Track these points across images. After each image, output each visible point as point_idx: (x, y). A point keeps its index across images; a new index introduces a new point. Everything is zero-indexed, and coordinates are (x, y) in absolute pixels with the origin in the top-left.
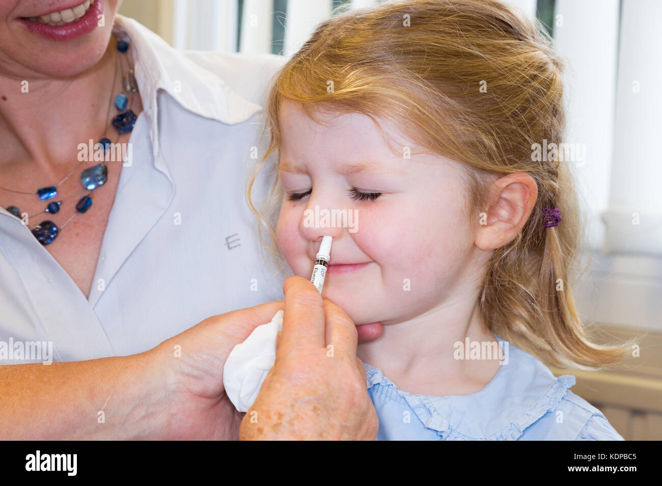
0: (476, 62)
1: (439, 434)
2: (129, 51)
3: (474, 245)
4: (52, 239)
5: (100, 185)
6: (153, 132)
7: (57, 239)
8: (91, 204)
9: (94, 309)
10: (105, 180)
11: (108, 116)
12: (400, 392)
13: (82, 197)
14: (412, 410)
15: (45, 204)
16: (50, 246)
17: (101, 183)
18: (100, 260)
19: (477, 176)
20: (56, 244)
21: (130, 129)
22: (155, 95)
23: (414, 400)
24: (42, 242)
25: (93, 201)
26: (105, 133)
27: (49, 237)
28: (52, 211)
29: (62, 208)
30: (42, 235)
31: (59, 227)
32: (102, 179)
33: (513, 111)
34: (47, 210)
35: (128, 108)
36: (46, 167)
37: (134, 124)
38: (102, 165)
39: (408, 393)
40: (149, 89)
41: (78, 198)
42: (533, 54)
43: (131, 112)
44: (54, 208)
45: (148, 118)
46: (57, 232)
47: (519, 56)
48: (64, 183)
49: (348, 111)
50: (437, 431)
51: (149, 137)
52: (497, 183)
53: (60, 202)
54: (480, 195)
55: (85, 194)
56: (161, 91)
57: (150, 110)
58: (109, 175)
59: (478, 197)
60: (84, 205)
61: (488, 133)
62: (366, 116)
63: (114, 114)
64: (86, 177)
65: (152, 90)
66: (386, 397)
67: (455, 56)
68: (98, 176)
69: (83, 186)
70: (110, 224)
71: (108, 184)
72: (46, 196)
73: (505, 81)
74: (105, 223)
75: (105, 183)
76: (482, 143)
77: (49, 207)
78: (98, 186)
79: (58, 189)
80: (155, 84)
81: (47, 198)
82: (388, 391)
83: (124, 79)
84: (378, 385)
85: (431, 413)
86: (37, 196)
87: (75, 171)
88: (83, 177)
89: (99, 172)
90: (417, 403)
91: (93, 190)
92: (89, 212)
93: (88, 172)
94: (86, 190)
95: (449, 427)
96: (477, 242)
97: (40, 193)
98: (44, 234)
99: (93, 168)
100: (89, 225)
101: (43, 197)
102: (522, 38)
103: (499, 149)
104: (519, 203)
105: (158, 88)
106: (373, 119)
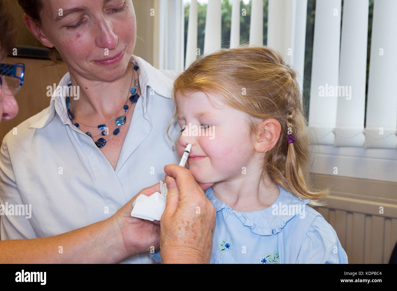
0: (251, 71)
1: (250, 227)
2: (138, 70)
3: (255, 150)
4: (103, 146)
5: (123, 124)
6: (144, 103)
7: (105, 145)
8: (119, 131)
9: (117, 174)
11: (128, 96)
12: (233, 211)
13: (116, 129)
14: (239, 218)
15: (100, 132)
16: (101, 148)
17: (123, 123)
18: (121, 155)
20: (105, 148)
21: (136, 101)
22: (146, 88)
23: (239, 214)
24: (99, 147)
26: (126, 103)
27: (102, 145)
28: (103, 135)
30: (99, 144)
31: (106, 141)
32: (123, 122)
33: (267, 92)
34: (101, 134)
36: (102, 116)
37: (138, 99)
38: (124, 116)
39: (237, 211)
40: (144, 85)
41: (114, 129)
42: (279, 69)
43: (137, 94)
45: (143, 98)
46: (105, 142)
47: (271, 69)
48: (109, 123)
50: (249, 227)
51: (143, 105)
54: (254, 127)
55: (117, 127)
56: (148, 87)
57: (143, 95)
58: (127, 120)
60: (116, 132)
63: (130, 95)
64: (118, 121)
65: (144, 86)
66: (226, 212)
67: (243, 69)
68: (122, 120)
69: (116, 124)
71: (126, 123)
72: (101, 128)
74: (124, 139)
75: (124, 123)
79: (106, 126)
80: (146, 83)
81: (102, 129)
82: (228, 211)
83: (135, 81)
84: (224, 209)
85: (246, 219)
86: (98, 128)
87: (114, 118)
88: (116, 120)
89: (123, 119)
90: (240, 215)
91: (120, 126)
92: (119, 134)
93: (118, 119)
94: (117, 126)
95: (254, 224)
96: (255, 148)
97: (99, 127)
98: (100, 143)
99: (121, 117)
100: (118, 140)
101: (100, 129)
102: (274, 63)
103: (260, 106)
104: (273, 132)
105: (147, 85)
106: (206, 94)
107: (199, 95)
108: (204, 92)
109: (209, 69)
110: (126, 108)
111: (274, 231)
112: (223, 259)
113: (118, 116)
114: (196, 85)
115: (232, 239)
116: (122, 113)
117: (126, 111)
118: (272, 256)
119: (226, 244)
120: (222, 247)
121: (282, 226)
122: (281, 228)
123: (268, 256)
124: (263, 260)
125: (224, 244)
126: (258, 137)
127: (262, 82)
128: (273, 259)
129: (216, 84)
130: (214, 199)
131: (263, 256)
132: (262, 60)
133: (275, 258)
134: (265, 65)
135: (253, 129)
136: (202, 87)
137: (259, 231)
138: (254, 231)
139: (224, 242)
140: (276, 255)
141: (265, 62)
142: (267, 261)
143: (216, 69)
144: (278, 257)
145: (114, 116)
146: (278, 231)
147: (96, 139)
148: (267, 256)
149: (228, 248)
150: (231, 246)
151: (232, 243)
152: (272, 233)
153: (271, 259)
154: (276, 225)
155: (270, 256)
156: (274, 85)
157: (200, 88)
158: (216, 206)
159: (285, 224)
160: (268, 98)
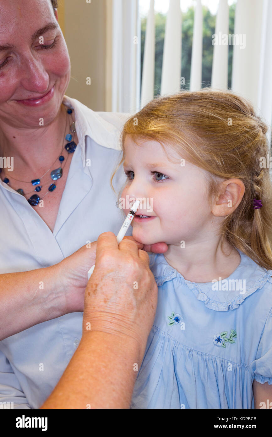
0: (217, 122)
2: (73, 113)
3: (212, 213)
6: (83, 156)
7: (39, 203)
8: (55, 187)
9: (55, 237)
10: (61, 175)
11: (63, 144)
12: (185, 281)
14: (191, 290)
15: (34, 187)
17: (59, 177)
18: (58, 215)
19: (214, 178)
21: (74, 151)
22: (84, 138)
24: (33, 205)
25: (56, 187)
26: (62, 153)
27: (36, 203)
28: (37, 191)
29: (42, 189)
31: (40, 198)
32: (59, 175)
33: (233, 148)
34: (35, 190)
35: (72, 140)
37: (75, 148)
38: (60, 168)
39: (189, 282)
40: (81, 135)
41: (49, 184)
42: (250, 121)
43: (73, 142)
44: (38, 189)
45: (81, 149)
46: (39, 200)
47: (240, 121)
48: (43, 177)
49: (151, 140)
50: (202, 301)
51: (82, 158)
52: (224, 183)
53: (41, 186)
54: (214, 187)
55: (53, 183)
56: (86, 137)
57: (81, 145)
58: (63, 173)
59: (214, 188)
60: (52, 188)
61: (218, 156)
62: (158, 142)
63: (65, 143)
64: (53, 174)
65: (83, 136)
66: (178, 281)
67: (207, 118)
68: (58, 174)
70: (62, 198)
71: (63, 178)
73: (231, 132)
74: (61, 196)
75: (61, 177)
76: (215, 161)
77: (36, 189)
78: (58, 178)
79: (41, 180)
80: (85, 132)
81: (36, 184)
82: (180, 280)
83: (70, 126)
85: (199, 292)
86: (31, 183)
87: (49, 171)
88: (52, 174)
89: (58, 172)
90: (193, 287)
91: (56, 180)
92: (55, 191)
93: (54, 172)
94: (53, 180)
95: (208, 298)
96: (213, 211)
97: (33, 182)
98: (33, 201)
99: (56, 170)
100: (54, 197)
101: (34, 184)
102: (245, 113)
103: (223, 165)
104: (236, 194)
105: (85, 134)
106: (161, 144)
107: (153, 145)
108: (160, 141)
109: (168, 114)
110: (62, 159)
111: (230, 306)
112: (171, 335)
113: (53, 169)
114: (149, 132)
115: (182, 312)
116: (58, 165)
117: (61, 163)
118: (228, 335)
119: (176, 317)
120: (171, 320)
121: (240, 302)
122: (239, 305)
123: (224, 335)
124: (218, 338)
125: (173, 317)
126: (217, 199)
127: (229, 136)
128: (229, 338)
129: (174, 133)
130: (165, 264)
131: (217, 335)
132: (231, 110)
133: (232, 337)
134: (234, 116)
135: (213, 190)
136: (158, 135)
137: (213, 307)
138: (208, 306)
139: (173, 314)
140: (233, 333)
141: (234, 112)
142: (221, 340)
143: (176, 115)
144: (235, 336)
145: (50, 169)
146: (235, 307)
147: (29, 196)
148: (222, 334)
149: (177, 322)
150: (181, 320)
151: (183, 317)
152: (228, 309)
153: (227, 338)
154: (233, 300)
155: (225, 334)
156: (242, 141)
157: (155, 136)
158: (166, 273)
159: (244, 301)
160: (234, 155)
